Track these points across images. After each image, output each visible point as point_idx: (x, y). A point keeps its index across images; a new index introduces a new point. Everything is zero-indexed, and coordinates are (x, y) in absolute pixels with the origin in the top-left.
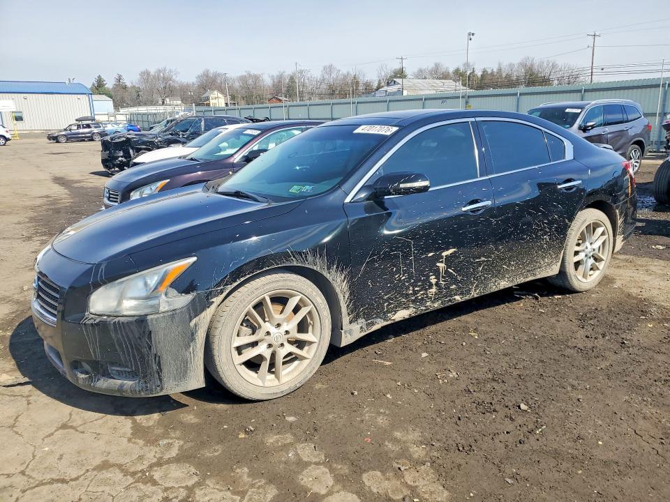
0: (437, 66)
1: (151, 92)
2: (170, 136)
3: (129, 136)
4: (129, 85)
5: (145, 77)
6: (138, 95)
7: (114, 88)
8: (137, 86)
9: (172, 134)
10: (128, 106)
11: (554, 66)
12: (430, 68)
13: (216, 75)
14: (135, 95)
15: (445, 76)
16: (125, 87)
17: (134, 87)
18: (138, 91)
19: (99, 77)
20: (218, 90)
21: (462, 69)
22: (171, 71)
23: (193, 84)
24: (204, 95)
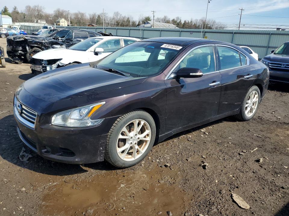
0: (165, 17)
1: (31, 16)
2: (53, 40)
3: (26, 38)
4: (20, 12)
5: (28, 9)
6: (25, 17)
7: (12, 13)
8: (24, 13)
9: (54, 39)
10: (19, 22)
11: (214, 22)
12: (162, 18)
13: (63, 12)
14: (23, 17)
15: (168, 22)
16: (18, 13)
17: (22, 13)
18: (24, 15)
19: (5, 7)
20: (64, 18)
21: (175, 19)
22: (41, 7)
23: (52, 14)
24: (58, 20)
